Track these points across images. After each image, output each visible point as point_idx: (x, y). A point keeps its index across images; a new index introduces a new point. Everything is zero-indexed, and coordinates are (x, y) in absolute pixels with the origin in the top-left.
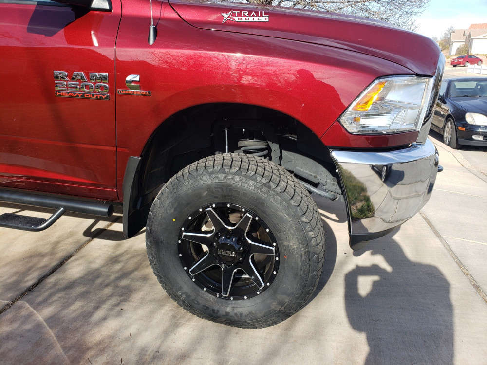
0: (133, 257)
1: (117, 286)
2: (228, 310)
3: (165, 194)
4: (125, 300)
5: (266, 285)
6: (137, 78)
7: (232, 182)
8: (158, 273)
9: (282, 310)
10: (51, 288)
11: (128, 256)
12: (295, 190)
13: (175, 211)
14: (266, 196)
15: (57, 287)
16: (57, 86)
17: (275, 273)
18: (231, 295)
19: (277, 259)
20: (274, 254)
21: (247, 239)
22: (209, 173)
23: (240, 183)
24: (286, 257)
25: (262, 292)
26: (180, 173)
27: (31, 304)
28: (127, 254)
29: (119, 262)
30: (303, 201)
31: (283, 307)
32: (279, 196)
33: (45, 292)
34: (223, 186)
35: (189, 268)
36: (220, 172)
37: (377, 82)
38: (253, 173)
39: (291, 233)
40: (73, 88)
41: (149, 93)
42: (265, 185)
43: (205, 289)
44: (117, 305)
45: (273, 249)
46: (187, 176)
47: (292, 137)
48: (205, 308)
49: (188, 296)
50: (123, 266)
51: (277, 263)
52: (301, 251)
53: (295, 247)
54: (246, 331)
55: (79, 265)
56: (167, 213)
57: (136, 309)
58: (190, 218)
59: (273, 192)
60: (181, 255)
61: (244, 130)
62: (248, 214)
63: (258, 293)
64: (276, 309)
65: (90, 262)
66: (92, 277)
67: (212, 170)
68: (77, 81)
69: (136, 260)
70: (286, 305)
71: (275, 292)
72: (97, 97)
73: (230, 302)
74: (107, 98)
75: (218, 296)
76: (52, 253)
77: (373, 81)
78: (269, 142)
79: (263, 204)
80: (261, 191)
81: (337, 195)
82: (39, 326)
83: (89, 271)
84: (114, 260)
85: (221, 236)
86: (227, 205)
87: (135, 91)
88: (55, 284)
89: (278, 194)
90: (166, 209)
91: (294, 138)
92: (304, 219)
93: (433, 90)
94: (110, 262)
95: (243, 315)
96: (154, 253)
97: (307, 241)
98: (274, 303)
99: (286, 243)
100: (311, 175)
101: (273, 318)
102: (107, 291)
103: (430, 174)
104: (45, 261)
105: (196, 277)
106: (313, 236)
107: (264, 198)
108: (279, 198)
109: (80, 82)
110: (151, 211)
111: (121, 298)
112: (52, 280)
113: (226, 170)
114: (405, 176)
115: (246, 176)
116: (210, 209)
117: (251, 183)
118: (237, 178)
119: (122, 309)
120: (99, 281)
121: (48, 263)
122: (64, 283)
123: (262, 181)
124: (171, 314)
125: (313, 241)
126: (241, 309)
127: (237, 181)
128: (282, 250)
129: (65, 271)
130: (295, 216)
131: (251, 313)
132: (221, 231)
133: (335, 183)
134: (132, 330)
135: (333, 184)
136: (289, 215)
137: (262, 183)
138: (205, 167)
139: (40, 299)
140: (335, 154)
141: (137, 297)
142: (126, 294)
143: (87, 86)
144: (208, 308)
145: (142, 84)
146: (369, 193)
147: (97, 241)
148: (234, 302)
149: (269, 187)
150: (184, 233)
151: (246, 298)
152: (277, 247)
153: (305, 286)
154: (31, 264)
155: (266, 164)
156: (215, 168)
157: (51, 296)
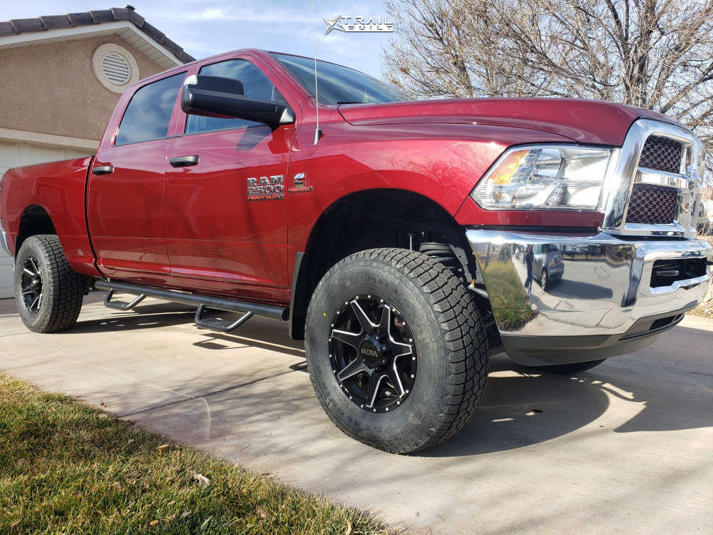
4: (287, 413)
5: (405, 393)
6: (302, 176)
7: (370, 268)
9: (419, 425)
10: (231, 395)
13: (325, 304)
14: (399, 281)
15: (237, 395)
16: (249, 192)
17: (413, 376)
18: (374, 405)
20: (411, 353)
21: (391, 338)
24: (421, 355)
25: (402, 401)
27: (208, 401)
31: (420, 421)
33: (224, 397)
35: (338, 372)
37: (511, 151)
39: (423, 324)
40: (259, 191)
41: (311, 188)
42: (399, 270)
43: (351, 397)
45: (410, 346)
48: (348, 419)
49: (335, 404)
51: (415, 364)
52: (433, 345)
53: (427, 340)
55: (267, 385)
56: (318, 306)
59: (406, 278)
60: (330, 356)
61: (423, 233)
62: (386, 306)
63: (398, 403)
66: (272, 395)
68: (262, 185)
72: (274, 197)
73: (372, 414)
74: (281, 197)
75: (362, 406)
77: (506, 151)
78: (450, 246)
80: (394, 277)
86: (368, 295)
87: (300, 188)
89: (411, 279)
90: (318, 302)
92: (437, 308)
97: (439, 334)
98: (411, 415)
99: (419, 338)
102: (277, 405)
105: (344, 383)
106: (446, 328)
107: (396, 284)
108: (411, 284)
116: (354, 301)
117: (386, 268)
119: (279, 418)
120: (277, 398)
121: (242, 381)
122: (244, 394)
125: (447, 335)
126: (381, 422)
127: (374, 268)
128: (419, 349)
130: (427, 305)
134: (277, 432)
139: (217, 400)
141: (301, 413)
142: (292, 409)
143: (269, 189)
144: (351, 419)
148: (376, 415)
149: (403, 273)
151: (387, 409)
152: (413, 344)
157: (227, 399)
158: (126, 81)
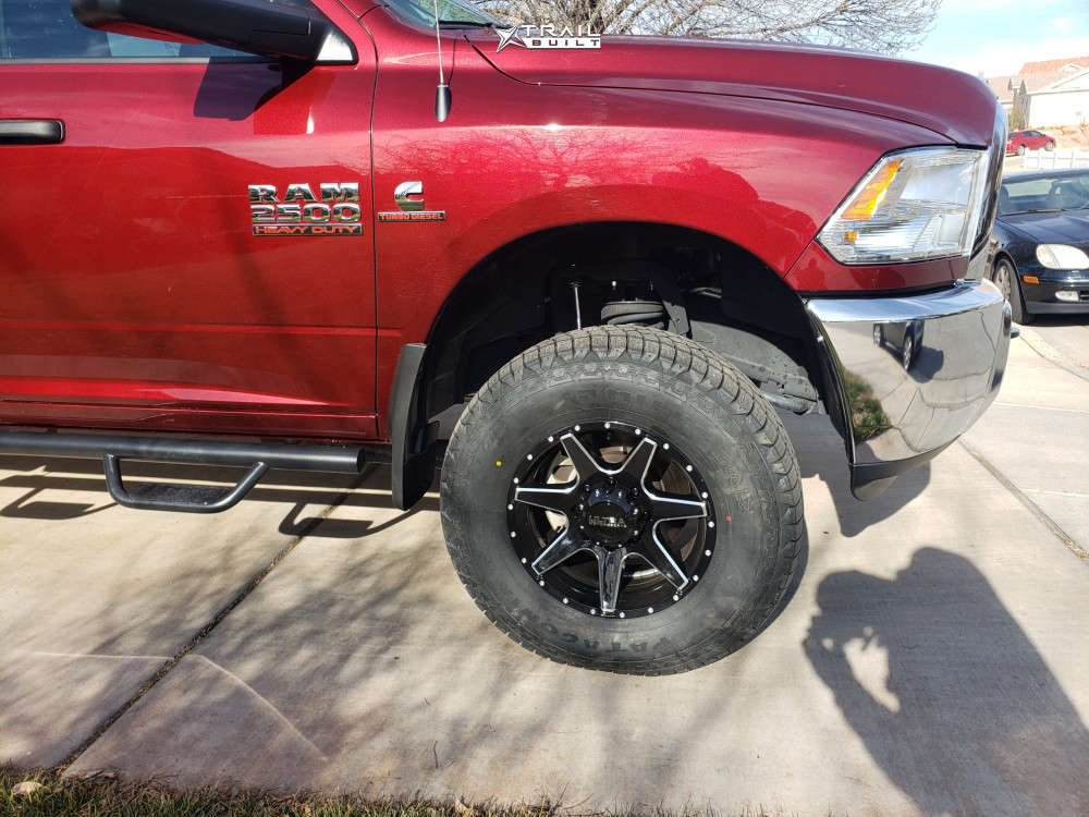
0: (391, 565)
1: (373, 619)
2: (617, 638)
3: (479, 413)
4: (397, 642)
5: (691, 580)
6: (417, 187)
7: (615, 376)
8: (468, 577)
9: (726, 629)
10: (241, 629)
11: (381, 563)
12: (738, 384)
13: (499, 444)
14: (684, 398)
15: (255, 627)
16: (257, 215)
17: (708, 553)
18: (620, 607)
19: (711, 524)
20: (705, 515)
21: (646, 491)
22: (566, 364)
23: (630, 378)
24: (729, 518)
25: (684, 594)
26: (504, 370)
27: (213, 658)
28: (380, 559)
29: (367, 576)
30: (757, 406)
31: (729, 623)
32: (711, 398)
33: (233, 637)
34: (595, 386)
35: (530, 560)
36: (586, 360)
37: (884, 161)
38: (654, 356)
39: (738, 468)
40: (288, 215)
41: (442, 214)
42: (680, 377)
43: (566, 601)
44: (385, 650)
45: (703, 505)
46: (521, 372)
47: (711, 292)
48: (569, 638)
49: (533, 618)
50: (378, 582)
51: (712, 533)
52: (760, 503)
53: (749, 495)
54: (655, 681)
55: (290, 584)
56: (484, 450)
57: (423, 654)
58: (530, 457)
59: (697, 391)
60: (513, 535)
61: (614, 283)
62: (647, 440)
63: (676, 598)
64: (714, 627)
65: (309, 580)
66: (317, 605)
67: (570, 357)
68: (295, 203)
69: (400, 568)
70: (734, 616)
71: (710, 593)
72: (337, 230)
73: (619, 623)
74: (357, 230)
75: (593, 612)
76: (225, 567)
77: (878, 161)
78: (665, 303)
79: (678, 415)
80: (673, 390)
81: (810, 403)
82: (239, 694)
83: (310, 596)
84: (355, 572)
85: (592, 491)
86: (603, 424)
87: (413, 213)
88: (249, 623)
90: (483, 442)
91: (714, 293)
92: (763, 439)
93: (987, 184)
94: (350, 576)
95: (649, 646)
96: (458, 534)
97: (771, 482)
98: (711, 616)
99: (728, 491)
100: (753, 367)
101: (709, 648)
102: (357, 627)
103: (991, 361)
104: (215, 582)
105: (546, 577)
106: (782, 471)
107: (679, 402)
108: (710, 400)
109: (302, 204)
110: (452, 450)
111: (390, 639)
112: (240, 614)
113: (600, 355)
114: (946, 361)
115: (640, 363)
116: (570, 435)
117: (652, 374)
118: (624, 369)
119: (396, 658)
120: (335, 610)
121: (220, 587)
122: (266, 619)
123: (673, 370)
124: (496, 659)
125: (782, 481)
126: (641, 634)
127: (621, 376)
128: (720, 506)
129: (261, 598)
130: (744, 434)
131: (663, 640)
132: (591, 480)
133: (803, 378)
134: (426, 690)
135: (801, 382)
136: (731, 433)
137: (674, 373)
138: (556, 352)
139: (228, 648)
140: (814, 307)
141: (419, 634)
142: (395, 630)
143: (318, 211)
144: (575, 638)
145: (428, 198)
146: (876, 395)
147: (310, 541)
148: (627, 621)
149: (690, 381)
150: (519, 490)
151: (651, 610)
152: (709, 500)
153: (770, 573)
154: (187, 591)
155: (675, 339)
156: (578, 352)
157: (246, 641)
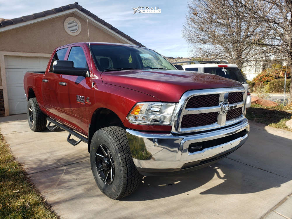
13: (93, 145)
16: (77, 100)
25: (112, 183)
35: (97, 168)
43: (100, 178)
58: (97, 148)
60: (96, 162)
97: (119, 164)
98: (113, 188)
116: (101, 146)
150: (96, 154)
158: (76, 31)
